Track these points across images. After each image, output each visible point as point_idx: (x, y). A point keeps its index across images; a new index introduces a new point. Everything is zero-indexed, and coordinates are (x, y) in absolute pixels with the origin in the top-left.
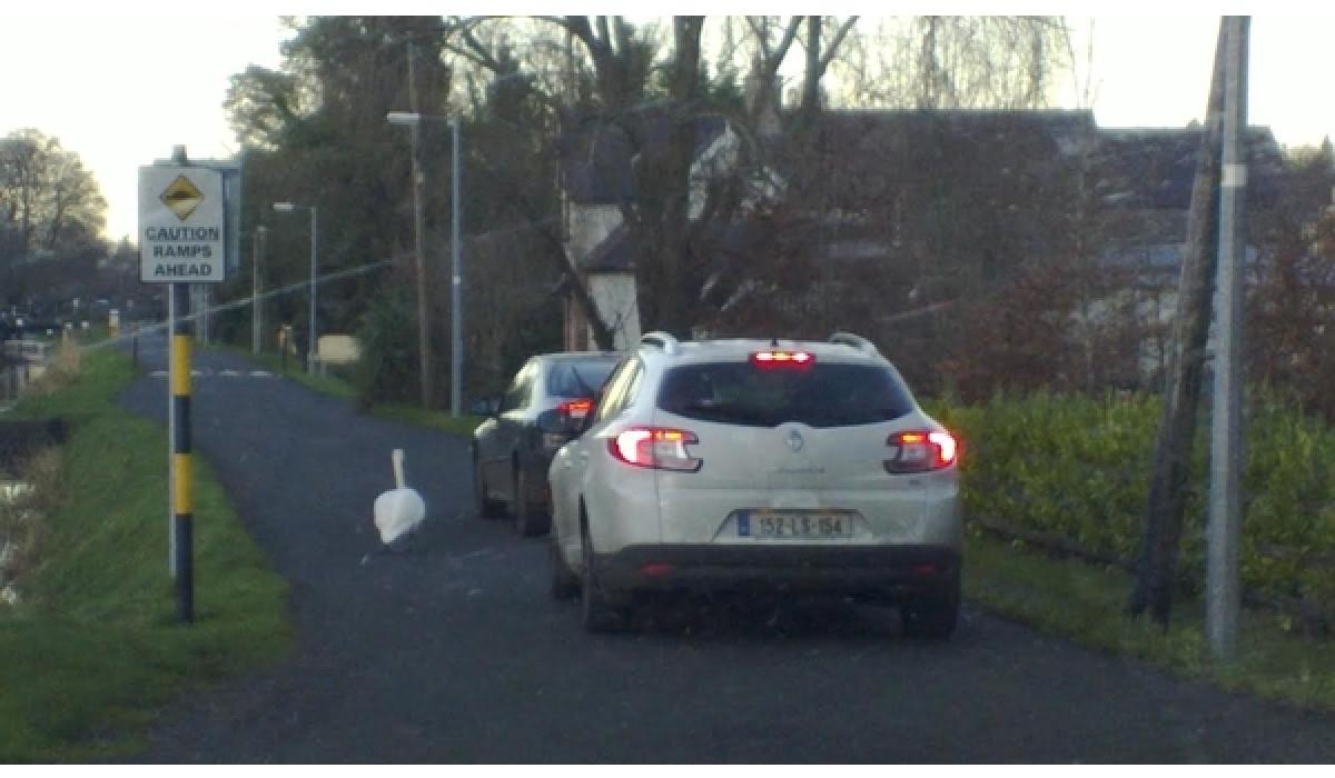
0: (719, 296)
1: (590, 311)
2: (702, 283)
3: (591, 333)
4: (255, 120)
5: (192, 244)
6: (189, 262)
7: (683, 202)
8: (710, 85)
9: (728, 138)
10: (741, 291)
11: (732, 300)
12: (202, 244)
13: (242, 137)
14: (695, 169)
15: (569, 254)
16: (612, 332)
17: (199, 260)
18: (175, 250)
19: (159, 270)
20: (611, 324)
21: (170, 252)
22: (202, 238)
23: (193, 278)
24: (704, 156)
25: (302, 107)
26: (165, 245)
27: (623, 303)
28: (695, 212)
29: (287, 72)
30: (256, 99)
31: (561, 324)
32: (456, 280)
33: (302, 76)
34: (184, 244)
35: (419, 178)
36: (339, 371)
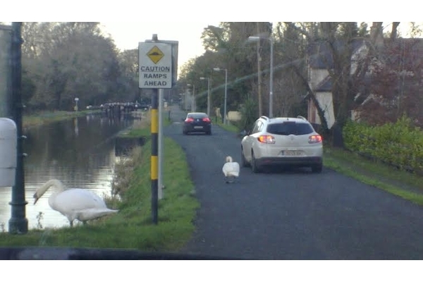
0: (361, 100)
1: (317, 104)
2: (355, 95)
3: (317, 112)
4: (209, 43)
5: (159, 73)
6: (157, 80)
7: (349, 68)
8: (359, 29)
9: (364, 47)
10: (369, 98)
11: (365, 101)
12: (163, 73)
13: (206, 48)
14: (353, 57)
15: (310, 85)
16: (324, 111)
17: (162, 80)
18: (152, 75)
19: (146, 83)
20: (323, 109)
21: (150, 76)
22: (163, 71)
23: (160, 86)
24: (357, 53)
25: (225, 38)
26: (148, 73)
27: (328, 102)
28: (353, 71)
29: (221, 27)
30: (210, 36)
31: (307, 109)
32: (271, 93)
33: (225, 28)
34: (156, 73)
35: (260, 59)
36: (233, 123)
